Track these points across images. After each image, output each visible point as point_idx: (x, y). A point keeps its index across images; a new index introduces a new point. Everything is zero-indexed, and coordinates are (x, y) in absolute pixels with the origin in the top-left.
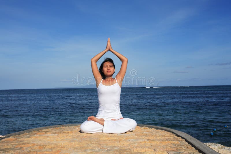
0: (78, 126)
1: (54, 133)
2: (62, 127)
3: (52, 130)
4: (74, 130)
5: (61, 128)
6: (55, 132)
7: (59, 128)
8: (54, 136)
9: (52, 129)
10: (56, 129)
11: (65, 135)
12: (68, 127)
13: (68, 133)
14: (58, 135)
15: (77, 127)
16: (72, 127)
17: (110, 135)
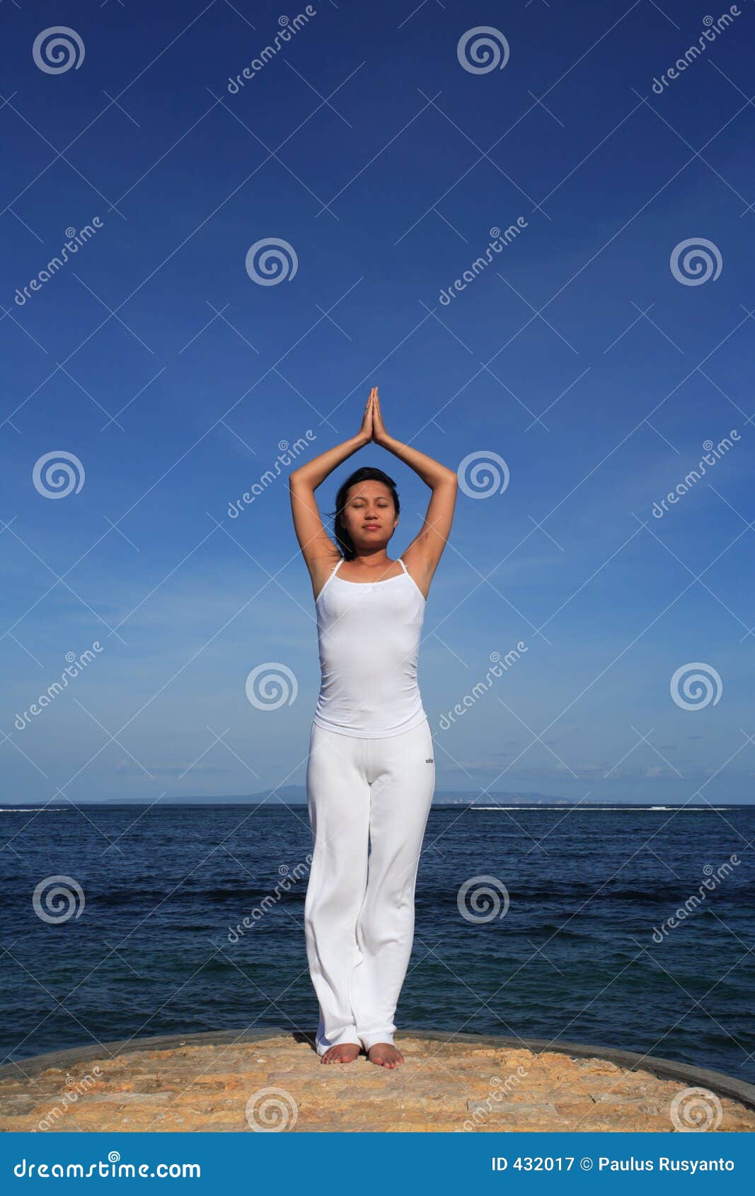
0: (260, 1044)
1: (148, 1088)
2: (184, 1050)
3: (137, 1063)
4: (248, 1068)
5: (179, 1051)
6: (154, 1077)
7: (168, 1053)
8: (150, 1103)
9: (134, 1056)
10: (154, 1061)
11: (205, 1100)
12: (212, 1047)
13: (221, 1086)
14: (171, 1099)
15: (258, 1053)
16: (234, 1052)
17: (432, 1110)
